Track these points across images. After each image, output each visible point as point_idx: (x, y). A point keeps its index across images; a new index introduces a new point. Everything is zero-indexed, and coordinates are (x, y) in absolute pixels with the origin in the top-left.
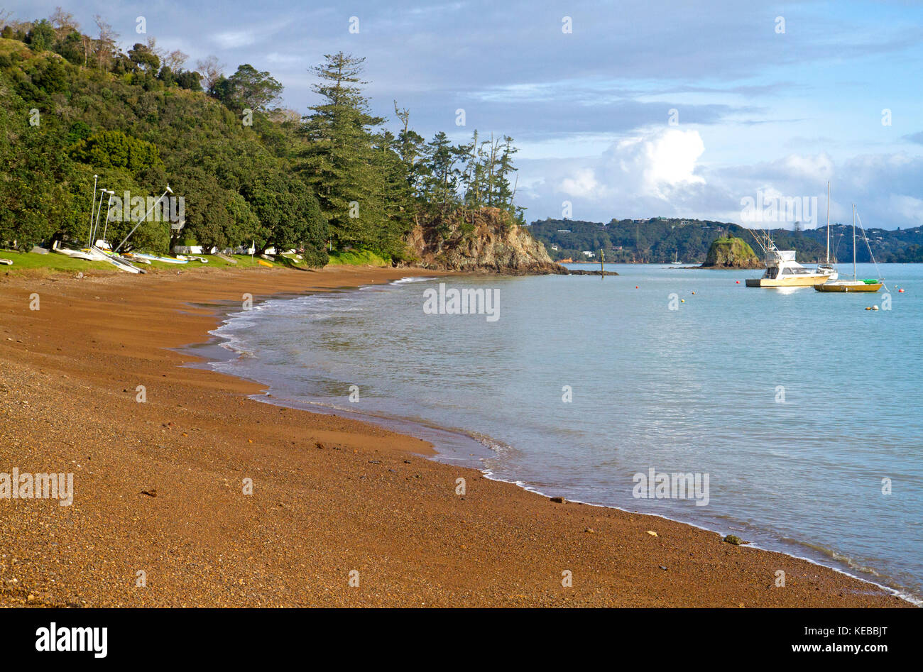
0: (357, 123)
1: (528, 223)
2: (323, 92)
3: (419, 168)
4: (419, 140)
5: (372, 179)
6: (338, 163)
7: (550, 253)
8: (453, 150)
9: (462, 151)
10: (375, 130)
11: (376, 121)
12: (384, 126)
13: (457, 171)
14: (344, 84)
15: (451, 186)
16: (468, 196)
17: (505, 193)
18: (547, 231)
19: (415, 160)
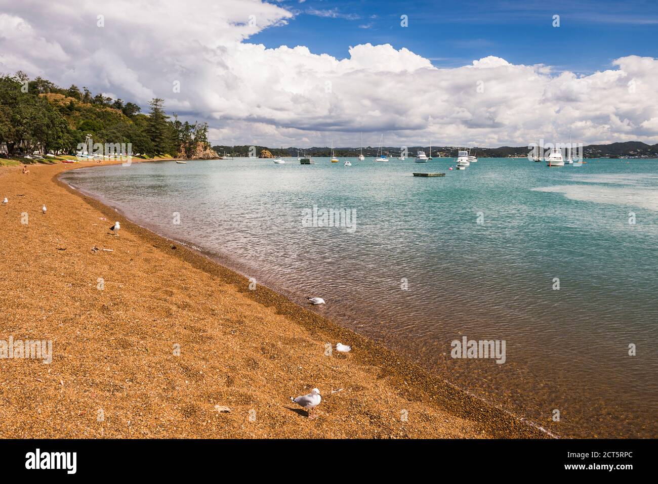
0: (162, 118)
1: (212, 147)
2: (152, 109)
3: (181, 131)
4: (181, 123)
5: (166, 134)
6: (157, 129)
7: (218, 155)
8: (190, 126)
9: (193, 127)
10: (167, 120)
11: (168, 118)
12: (170, 119)
13: (192, 132)
14: (158, 107)
15: (190, 136)
16: (195, 139)
17: (205, 138)
18: (217, 149)
19: (180, 129)
